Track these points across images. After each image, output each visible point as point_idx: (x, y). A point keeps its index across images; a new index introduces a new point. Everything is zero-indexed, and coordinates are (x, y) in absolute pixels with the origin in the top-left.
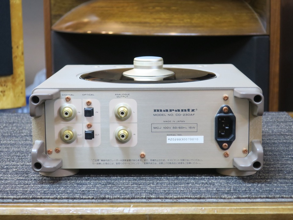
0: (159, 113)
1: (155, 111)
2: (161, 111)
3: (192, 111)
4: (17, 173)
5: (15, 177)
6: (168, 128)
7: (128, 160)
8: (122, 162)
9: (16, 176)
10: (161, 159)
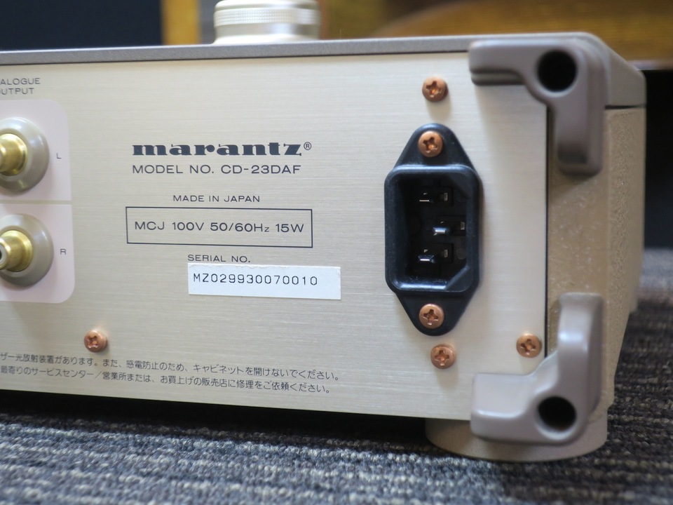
0: (156, 159)
1: (138, 150)
3: (287, 153)
6: (190, 226)
7: (42, 359)
8: (25, 365)
10: (167, 360)
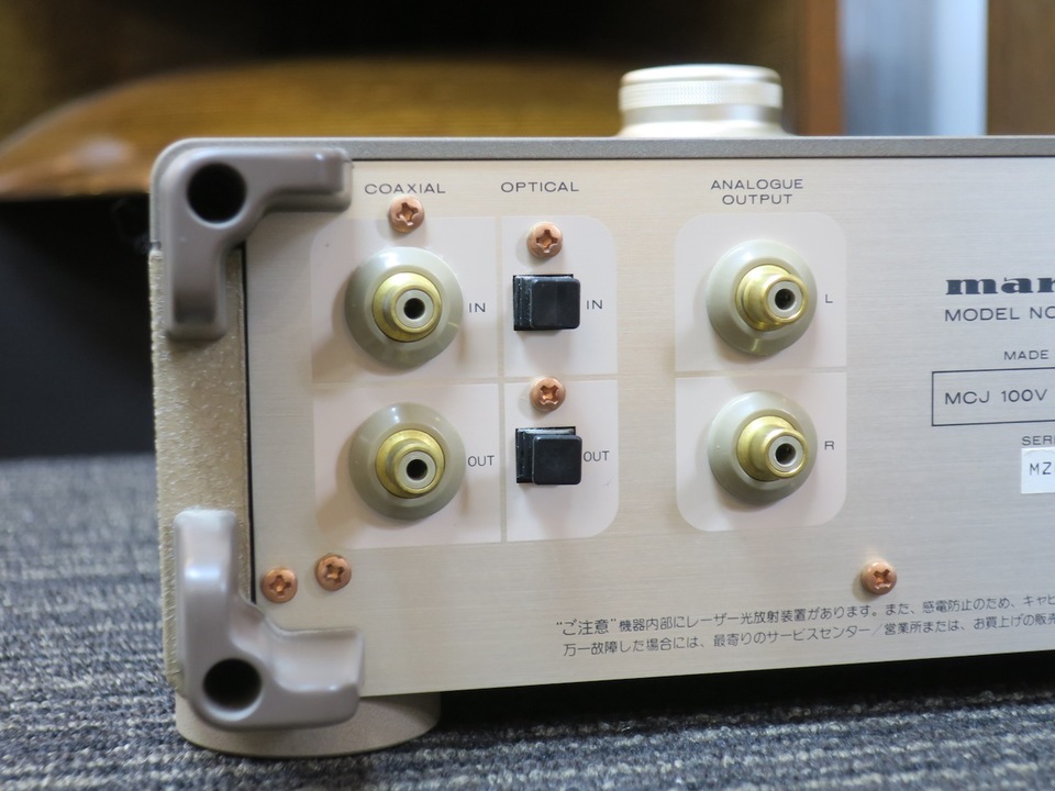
0: (981, 300)
2: (990, 287)
4: (26, 750)
5: (27, 775)
6: (1027, 395)
7: (787, 616)
8: (754, 629)
9: (31, 768)
10: (985, 595)
